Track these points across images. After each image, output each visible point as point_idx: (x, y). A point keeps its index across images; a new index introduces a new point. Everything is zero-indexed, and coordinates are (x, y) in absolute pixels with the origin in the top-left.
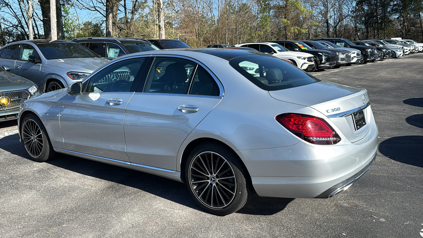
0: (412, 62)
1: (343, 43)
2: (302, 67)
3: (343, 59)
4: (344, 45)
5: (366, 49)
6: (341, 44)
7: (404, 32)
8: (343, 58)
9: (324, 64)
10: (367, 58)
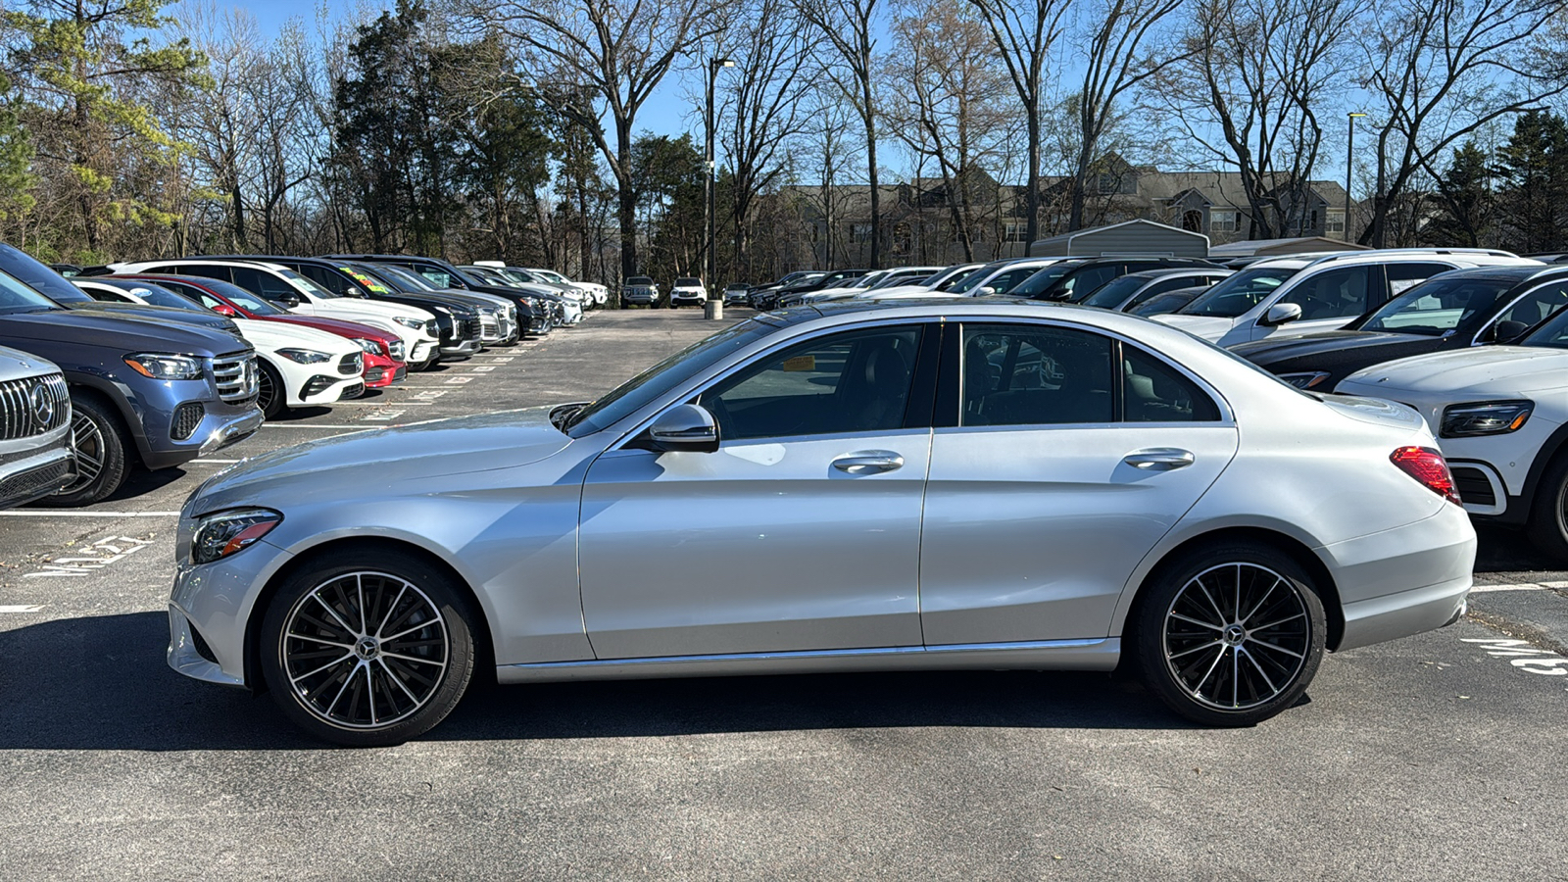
0: (639, 339)
1: (445, 276)
2: (414, 356)
3: (491, 330)
4: (447, 281)
5: (521, 297)
6: (439, 280)
7: (501, 244)
8: (492, 326)
9: (456, 343)
10: (529, 328)
